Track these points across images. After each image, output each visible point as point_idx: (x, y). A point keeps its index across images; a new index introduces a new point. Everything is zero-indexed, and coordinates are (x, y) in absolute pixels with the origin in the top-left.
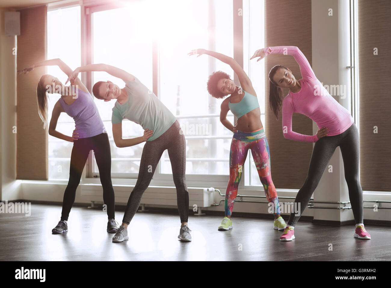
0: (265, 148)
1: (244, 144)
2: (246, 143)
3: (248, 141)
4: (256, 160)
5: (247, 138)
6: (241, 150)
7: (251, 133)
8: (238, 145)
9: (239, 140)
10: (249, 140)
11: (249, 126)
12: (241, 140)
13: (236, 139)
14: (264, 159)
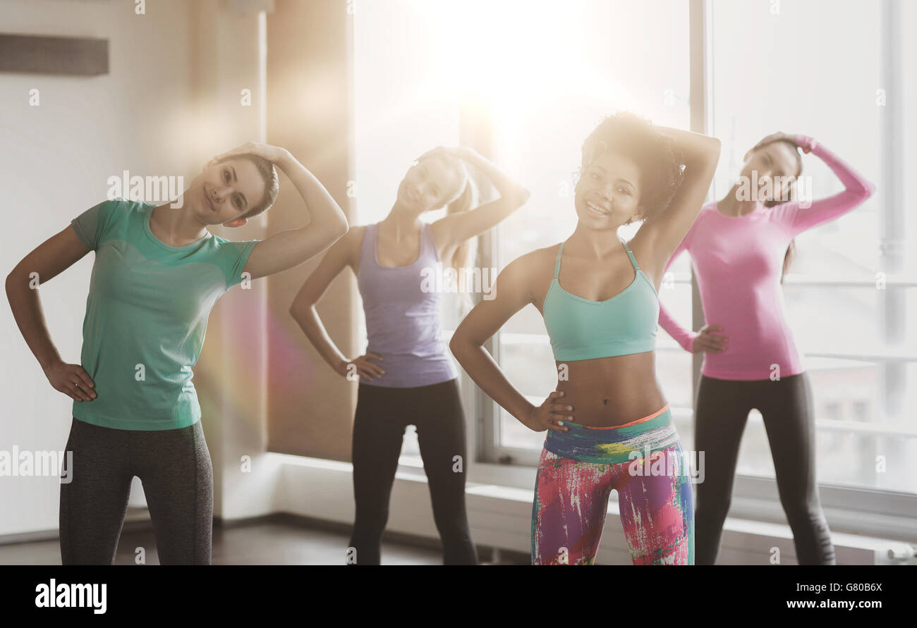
0: (674, 491)
1: (591, 474)
2: (598, 471)
3: (605, 462)
4: (633, 537)
5: (603, 452)
6: (575, 500)
7: (619, 431)
8: (565, 479)
9: (571, 458)
10: (610, 455)
11: (605, 402)
12: (576, 461)
13: (558, 454)
14: (662, 534)
